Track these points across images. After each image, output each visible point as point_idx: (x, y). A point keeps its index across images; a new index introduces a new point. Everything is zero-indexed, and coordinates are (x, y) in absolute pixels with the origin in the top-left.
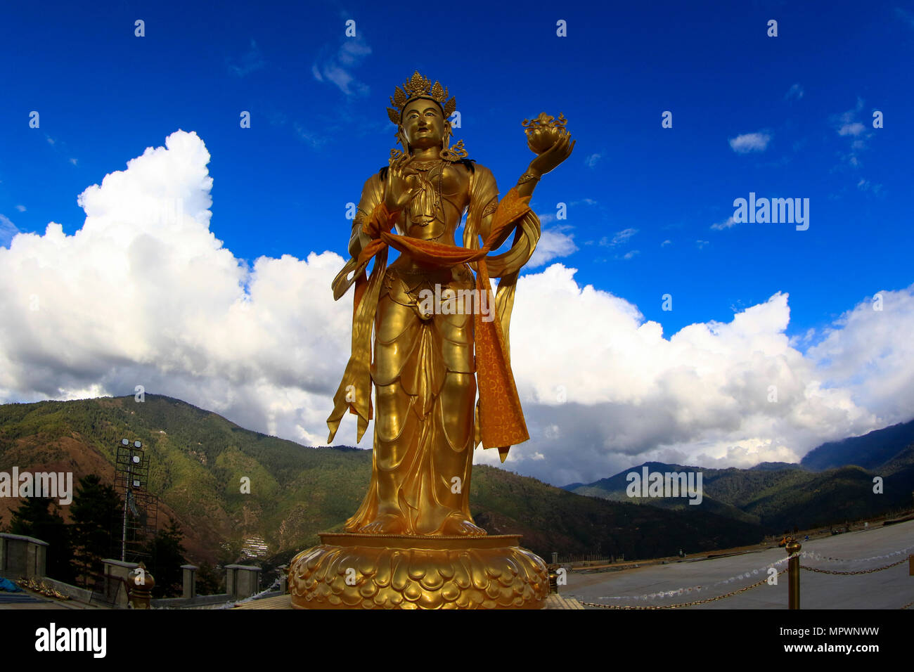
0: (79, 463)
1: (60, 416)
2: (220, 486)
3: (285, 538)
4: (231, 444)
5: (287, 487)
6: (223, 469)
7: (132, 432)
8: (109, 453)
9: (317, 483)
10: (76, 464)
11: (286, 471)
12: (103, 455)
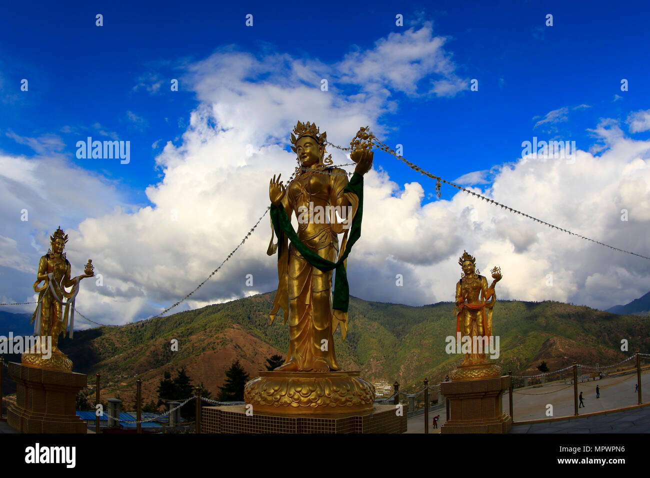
0: (241, 346)
1: (222, 314)
2: (351, 346)
3: (404, 378)
4: (357, 313)
5: (403, 339)
6: (353, 333)
7: (280, 317)
8: (264, 335)
9: (425, 333)
10: (239, 347)
11: (401, 327)
12: (259, 337)
